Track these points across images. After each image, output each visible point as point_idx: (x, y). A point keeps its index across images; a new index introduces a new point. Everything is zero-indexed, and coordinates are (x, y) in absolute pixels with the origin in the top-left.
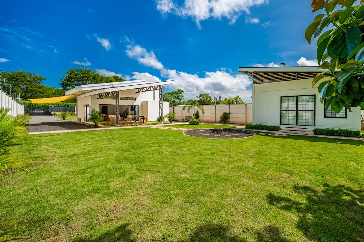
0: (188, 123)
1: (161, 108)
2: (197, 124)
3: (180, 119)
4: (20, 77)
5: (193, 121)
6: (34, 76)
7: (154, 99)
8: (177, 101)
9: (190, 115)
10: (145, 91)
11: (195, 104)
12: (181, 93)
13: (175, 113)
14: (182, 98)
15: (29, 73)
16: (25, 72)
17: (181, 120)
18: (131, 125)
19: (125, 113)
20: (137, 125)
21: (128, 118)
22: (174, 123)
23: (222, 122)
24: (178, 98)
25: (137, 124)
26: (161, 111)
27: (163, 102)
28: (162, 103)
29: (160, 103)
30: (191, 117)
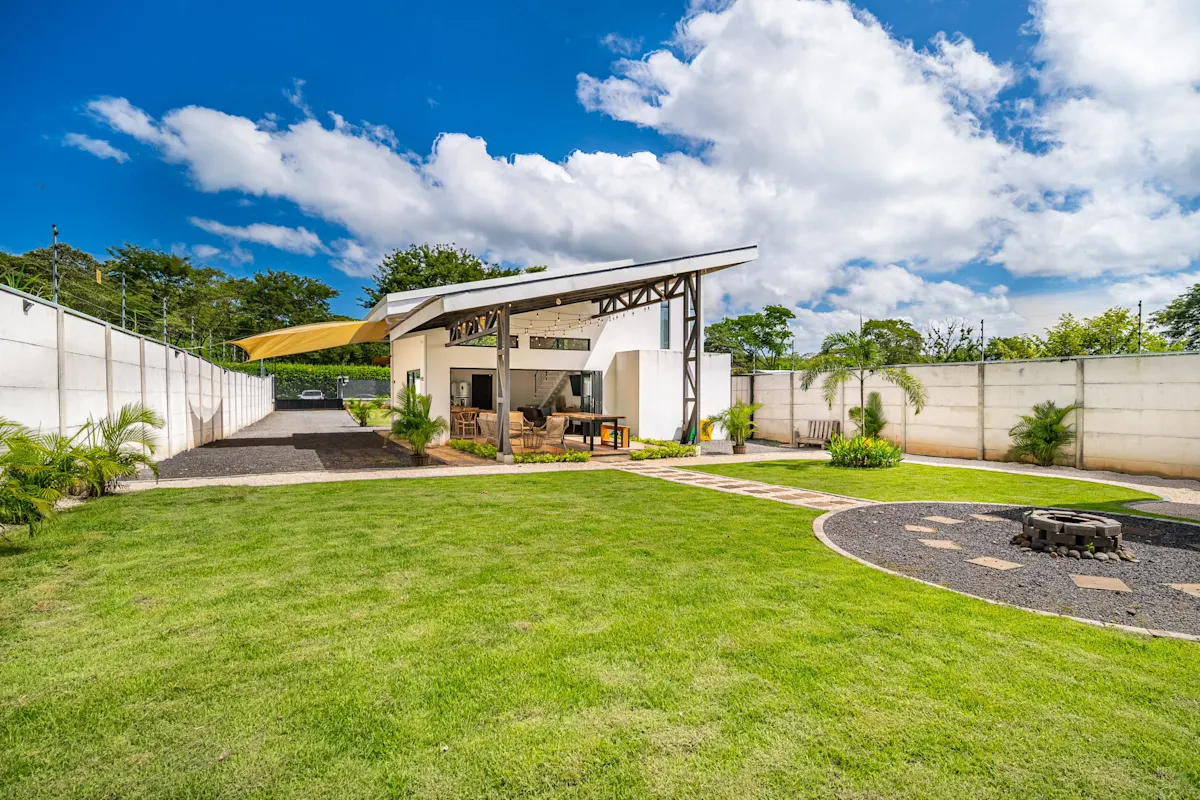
0: (826, 456)
1: (691, 380)
2: (879, 465)
3: (782, 432)
4: (275, 289)
5: (855, 451)
6: (307, 284)
7: (666, 342)
8: (765, 353)
9: (835, 414)
10: (624, 307)
11: (867, 356)
12: (784, 322)
13: (761, 405)
14: (786, 341)
15: (297, 279)
16: (287, 275)
17: (788, 438)
18: (557, 458)
19: (555, 403)
20: (582, 460)
21: (548, 424)
22: (754, 454)
23: (1030, 457)
24: (767, 342)
25: (585, 454)
26: (691, 395)
27: (705, 357)
28: (696, 359)
29: (686, 360)
30: (837, 427)
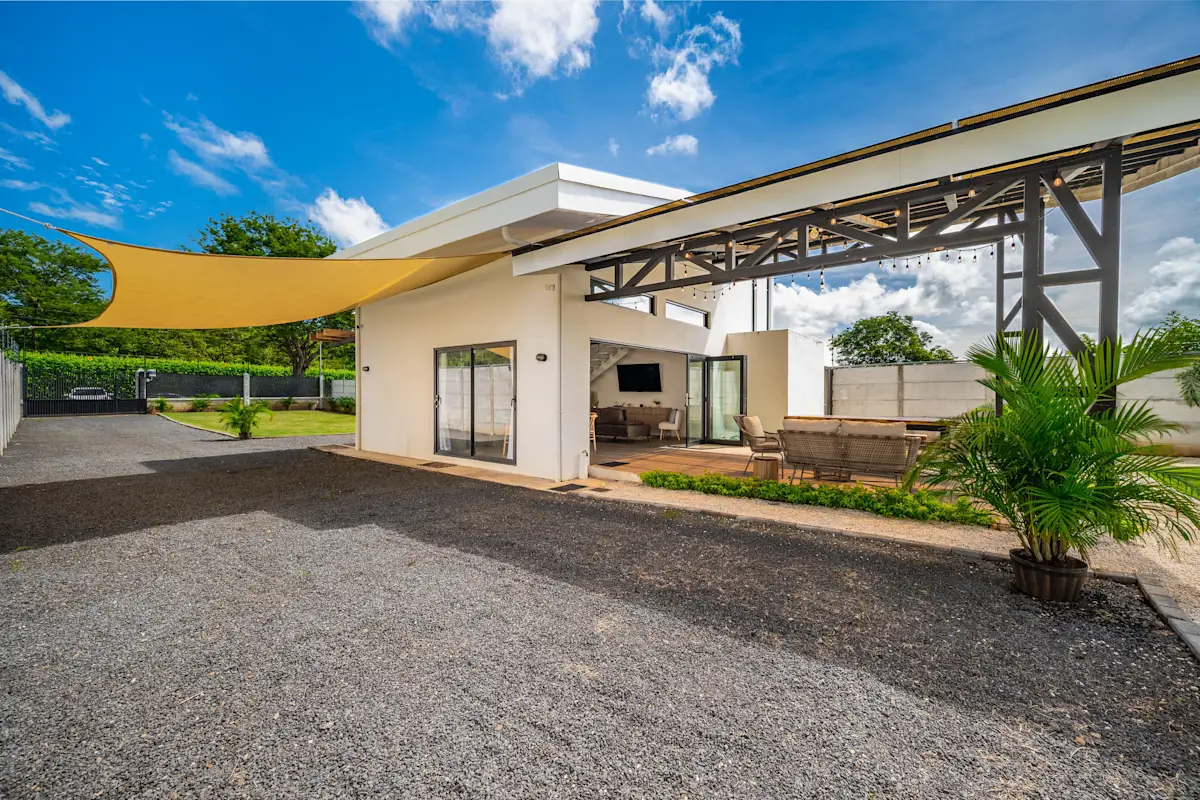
6: (61, 250)
15: (42, 242)
16: (25, 235)
